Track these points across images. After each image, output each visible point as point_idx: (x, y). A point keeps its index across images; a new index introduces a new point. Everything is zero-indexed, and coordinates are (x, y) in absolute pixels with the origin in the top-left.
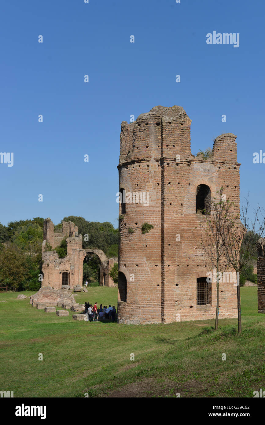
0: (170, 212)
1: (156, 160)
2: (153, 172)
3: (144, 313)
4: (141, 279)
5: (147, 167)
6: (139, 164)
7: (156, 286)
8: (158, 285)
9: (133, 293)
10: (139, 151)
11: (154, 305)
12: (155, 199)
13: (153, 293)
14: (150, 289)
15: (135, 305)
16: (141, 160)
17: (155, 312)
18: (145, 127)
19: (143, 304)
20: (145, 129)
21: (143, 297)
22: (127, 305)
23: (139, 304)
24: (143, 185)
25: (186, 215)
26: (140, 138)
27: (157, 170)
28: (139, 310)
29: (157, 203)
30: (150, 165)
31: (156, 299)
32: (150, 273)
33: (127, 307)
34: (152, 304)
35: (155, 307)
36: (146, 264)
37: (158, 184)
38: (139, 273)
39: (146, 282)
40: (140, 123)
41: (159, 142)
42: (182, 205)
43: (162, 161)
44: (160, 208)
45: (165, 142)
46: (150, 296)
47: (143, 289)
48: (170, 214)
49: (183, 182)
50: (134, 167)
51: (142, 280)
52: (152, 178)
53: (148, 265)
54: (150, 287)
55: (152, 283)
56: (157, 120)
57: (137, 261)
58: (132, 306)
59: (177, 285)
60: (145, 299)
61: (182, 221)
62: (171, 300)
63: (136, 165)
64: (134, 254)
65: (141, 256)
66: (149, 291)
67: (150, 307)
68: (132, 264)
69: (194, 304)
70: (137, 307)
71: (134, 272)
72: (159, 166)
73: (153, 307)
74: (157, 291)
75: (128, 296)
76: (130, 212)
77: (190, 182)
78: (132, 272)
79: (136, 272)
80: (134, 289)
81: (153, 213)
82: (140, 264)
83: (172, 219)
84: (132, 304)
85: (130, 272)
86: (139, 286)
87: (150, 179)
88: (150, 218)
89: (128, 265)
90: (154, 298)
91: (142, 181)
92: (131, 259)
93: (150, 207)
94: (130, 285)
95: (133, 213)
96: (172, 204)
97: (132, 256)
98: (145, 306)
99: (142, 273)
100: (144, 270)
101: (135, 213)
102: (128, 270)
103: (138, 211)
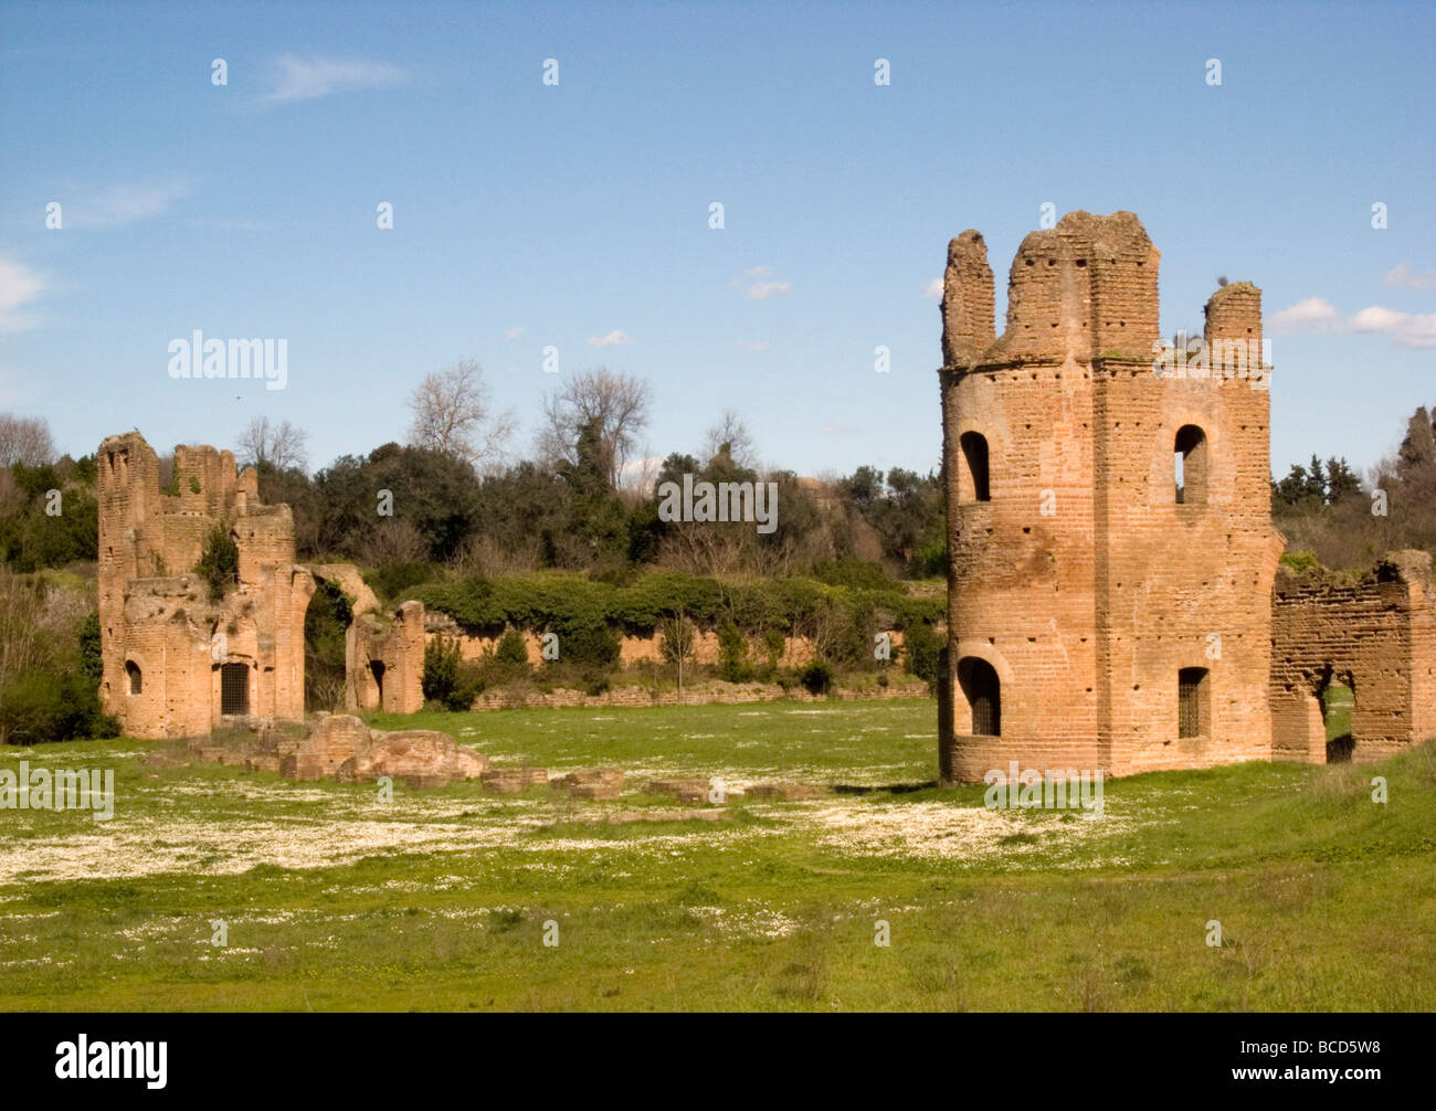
0: (1121, 502)
1: (1081, 362)
2: (1071, 393)
3: (1056, 762)
4: (1045, 674)
5: (1055, 380)
6: (1033, 371)
7: (1085, 692)
8: (1089, 690)
9: (1021, 711)
10: (1032, 335)
11: (1079, 740)
12: (1078, 465)
13: (1075, 711)
14: (1068, 700)
15: (1030, 743)
16: (1042, 362)
17: (1081, 759)
18: (1047, 270)
19: (1053, 740)
20: (1047, 276)
21: (1050, 720)
22: (1002, 743)
23: (1040, 740)
24: (1045, 427)
25: (1153, 507)
26: (1034, 298)
27: (1082, 388)
28: (1041, 755)
29: (1083, 476)
30: (1064, 375)
31: (1084, 725)
32: (1066, 659)
33: (1002, 749)
34: (1076, 737)
35: (1083, 746)
36: (1056, 636)
37: (1085, 425)
38: (1037, 660)
39: (1058, 682)
40: (1034, 259)
41: (1084, 314)
42: (1145, 479)
43: (1098, 364)
44: (1091, 489)
45: (1105, 313)
46: (1070, 718)
47: (1049, 701)
48: (1120, 505)
49: (1149, 420)
50: (1015, 379)
51: (1046, 677)
52: (1068, 408)
53: (1063, 639)
54: (1068, 694)
55: (1075, 685)
56: (1079, 252)
57: (1030, 630)
58: (1020, 746)
59: (1136, 688)
60: (1056, 726)
61: (1145, 522)
62: (1124, 726)
63: (1024, 374)
64: (1022, 610)
65: (1042, 615)
66: (1068, 705)
67: (1069, 746)
68: (1017, 636)
69: (1173, 735)
70: (1036, 746)
71: (1023, 658)
72: (1086, 376)
73: (1078, 746)
74: (1087, 705)
75: (1005, 721)
76: (1005, 498)
77: (1162, 419)
78: (1017, 658)
79: (1028, 658)
80: (1023, 701)
81: (1073, 503)
82: (1041, 636)
83: (1123, 519)
84: (1019, 740)
85: (1011, 658)
86: (1038, 694)
87: (1064, 410)
88: (1067, 515)
89: (1001, 639)
90: (1080, 722)
91: (1043, 417)
92: (1012, 622)
93: (1064, 486)
94: (1010, 690)
95: (1017, 503)
96: (1125, 478)
97: (1016, 616)
98: (1057, 743)
99: (1047, 660)
100: (1051, 652)
101: (1021, 503)
102: (1002, 653)
103: (1032, 496)
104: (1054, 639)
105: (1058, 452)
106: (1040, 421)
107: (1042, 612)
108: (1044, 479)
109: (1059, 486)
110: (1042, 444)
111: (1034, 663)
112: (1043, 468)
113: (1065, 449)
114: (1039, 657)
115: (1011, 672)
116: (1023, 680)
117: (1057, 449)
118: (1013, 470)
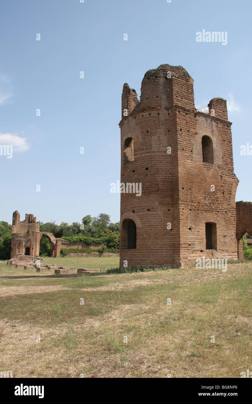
1: (167, 109)
2: (163, 120)
3: (158, 258)
4: (154, 223)
5: (157, 115)
6: (149, 112)
7: (169, 231)
8: (171, 230)
9: (144, 238)
10: (149, 101)
12: (166, 144)
13: (166, 238)
14: (163, 233)
15: (147, 251)
16: (152, 109)
17: (168, 257)
18: (154, 80)
20: (154, 82)
22: (137, 251)
23: (151, 250)
24: (154, 131)
25: (195, 161)
26: (150, 89)
27: (168, 118)
28: (152, 255)
30: (160, 113)
33: (138, 253)
34: (166, 248)
35: (169, 252)
37: (169, 131)
39: (159, 227)
41: (168, 94)
43: (173, 109)
45: (175, 93)
46: (163, 240)
47: (155, 234)
48: (183, 158)
49: (192, 131)
50: (143, 116)
51: (154, 225)
53: (161, 210)
54: (163, 231)
55: (165, 228)
56: (165, 74)
57: (148, 206)
58: (144, 252)
59: (190, 229)
60: (158, 244)
61: (192, 166)
62: (185, 244)
63: (146, 113)
64: (145, 199)
65: (152, 200)
66: (163, 235)
67: (163, 252)
68: (143, 209)
69: (204, 247)
70: (149, 252)
71: (145, 217)
72: (169, 114)
73: (166, 252)
74: (170, 236)
75: (138, 242)
76: (139, 158)
77: (197, 131)
78: (143, 217)
79: (147, 217)
80: (145, 234)
81: (164, 158)
82: (152, 208)
83: (184, 163)
84: (143, 250)
85: (141, 217)
86: (151, 231)
87: (161, 125)
88: (162, 162)
89: (137, 211)
90: (168, 242)
91: (153, 128)
92: (141, 204)
93: (161, 152)
94: (140, 230)
95: (144, 159)
96: (184, 149)
97: (143, 201)
98: (158, 251)
99: (154, 218)
100: (156, 214)
101: (145, 159)
102: (137, 216)
103: (149, 156)
104: (157, 209)
105: (159, 140)
106: (151, 129)
107: (153, 199)
108: (153, 149)
109: (159, 152)
110: (153, 137)
111: (150, 219)
112: (153, 146)
113: (161, 139)
114: (151, 217)
115: (140, 223)
116: (145, 226)
117: (158, 139)
118: (142, 148)
